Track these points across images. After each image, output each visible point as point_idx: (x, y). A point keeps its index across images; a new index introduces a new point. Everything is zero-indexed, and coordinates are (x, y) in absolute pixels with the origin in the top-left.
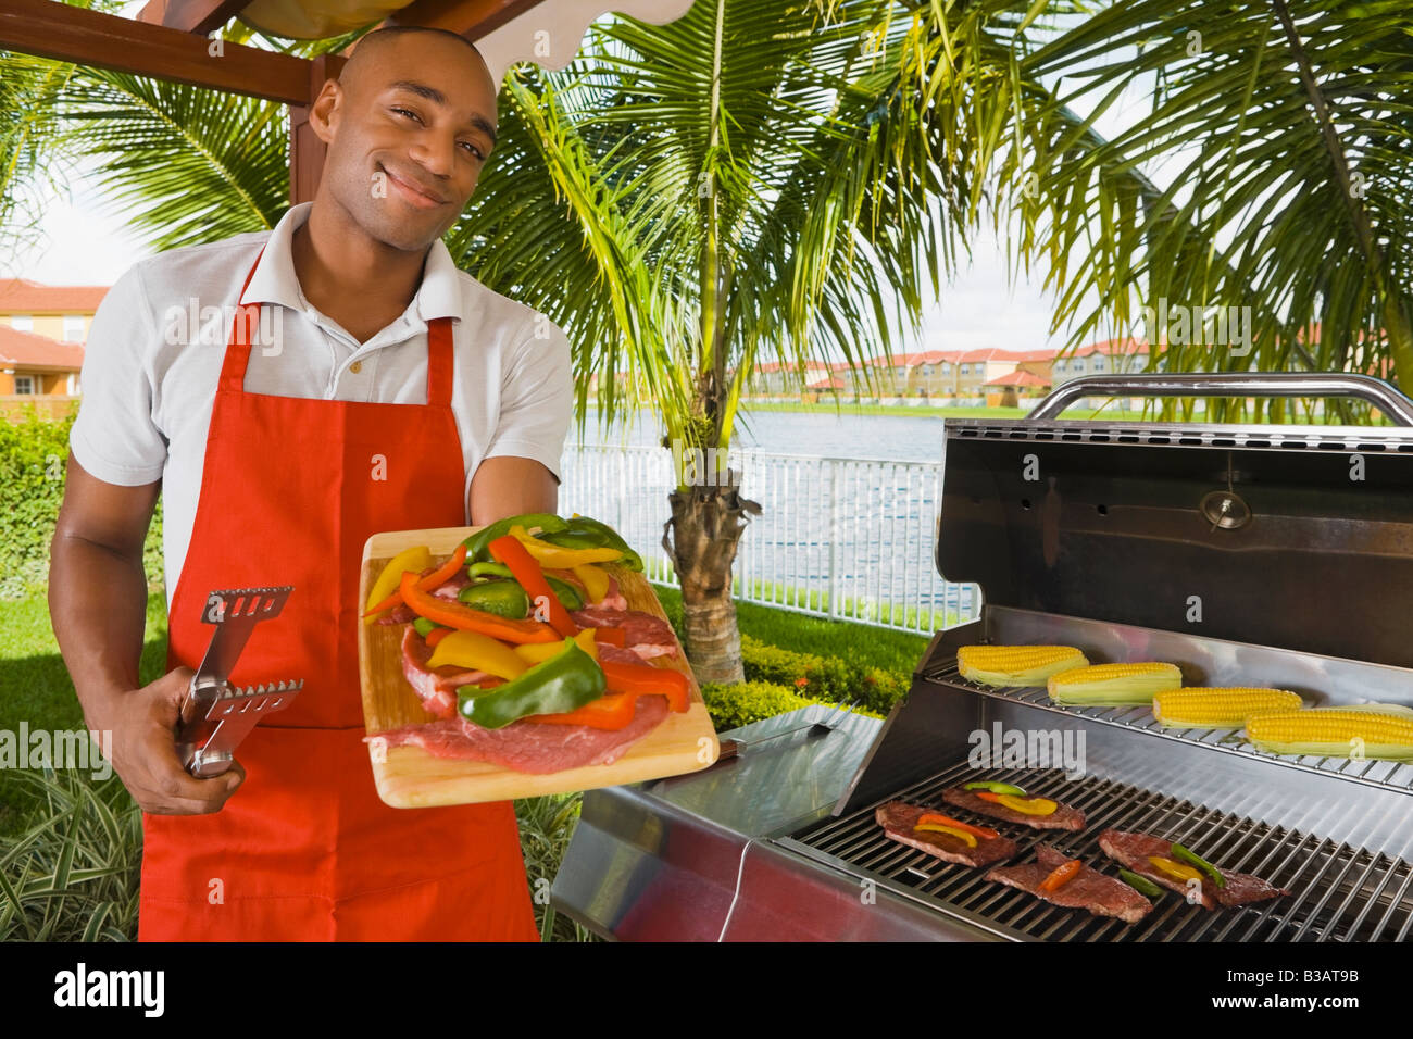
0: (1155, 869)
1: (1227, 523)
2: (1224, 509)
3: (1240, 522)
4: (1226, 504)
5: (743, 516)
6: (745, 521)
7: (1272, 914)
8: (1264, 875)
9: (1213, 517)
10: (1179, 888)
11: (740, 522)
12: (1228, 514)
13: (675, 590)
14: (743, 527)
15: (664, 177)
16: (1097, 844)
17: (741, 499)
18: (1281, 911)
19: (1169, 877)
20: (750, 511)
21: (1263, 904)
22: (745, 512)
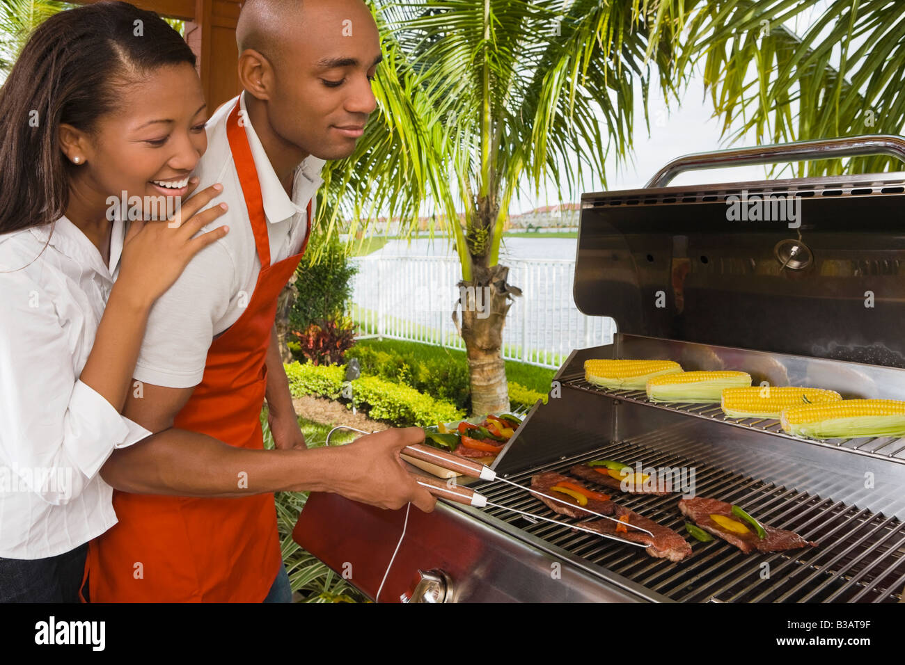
0: (713, 524)
1: (795, 264)
2: (792, 254)
3: (806, 264)
4: (795, 249)
5: (509, 298)
6: (511, 301)
7: (799, 559)
8: (802, 533)
9: (784, 259)
10: (726, 537)
11: (508, 302)
12: (796, 258)
13: (463, 352)
14: (509, 306)
15: (452, 63)
16: (677, 506)
17: (508, 285)
18: (806, 558)
19: (722, 529)
20: (514, 293)
21: (792, 552)
22: (511, 294)
